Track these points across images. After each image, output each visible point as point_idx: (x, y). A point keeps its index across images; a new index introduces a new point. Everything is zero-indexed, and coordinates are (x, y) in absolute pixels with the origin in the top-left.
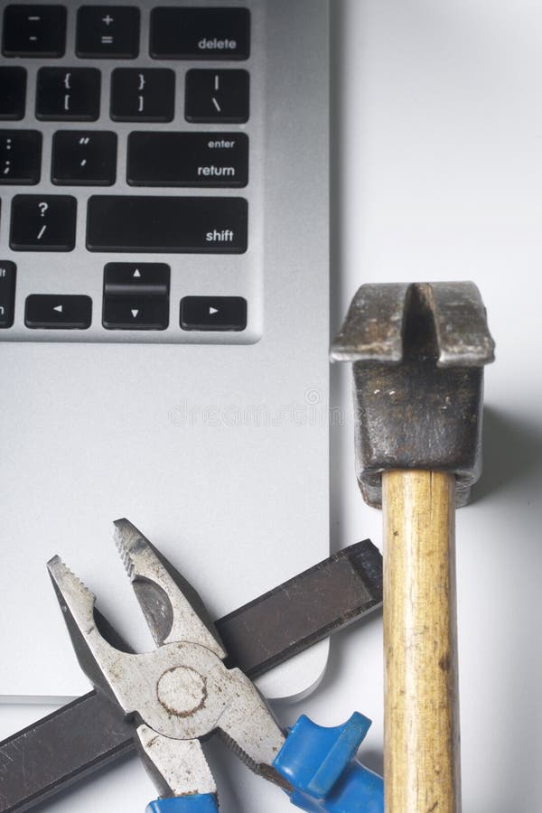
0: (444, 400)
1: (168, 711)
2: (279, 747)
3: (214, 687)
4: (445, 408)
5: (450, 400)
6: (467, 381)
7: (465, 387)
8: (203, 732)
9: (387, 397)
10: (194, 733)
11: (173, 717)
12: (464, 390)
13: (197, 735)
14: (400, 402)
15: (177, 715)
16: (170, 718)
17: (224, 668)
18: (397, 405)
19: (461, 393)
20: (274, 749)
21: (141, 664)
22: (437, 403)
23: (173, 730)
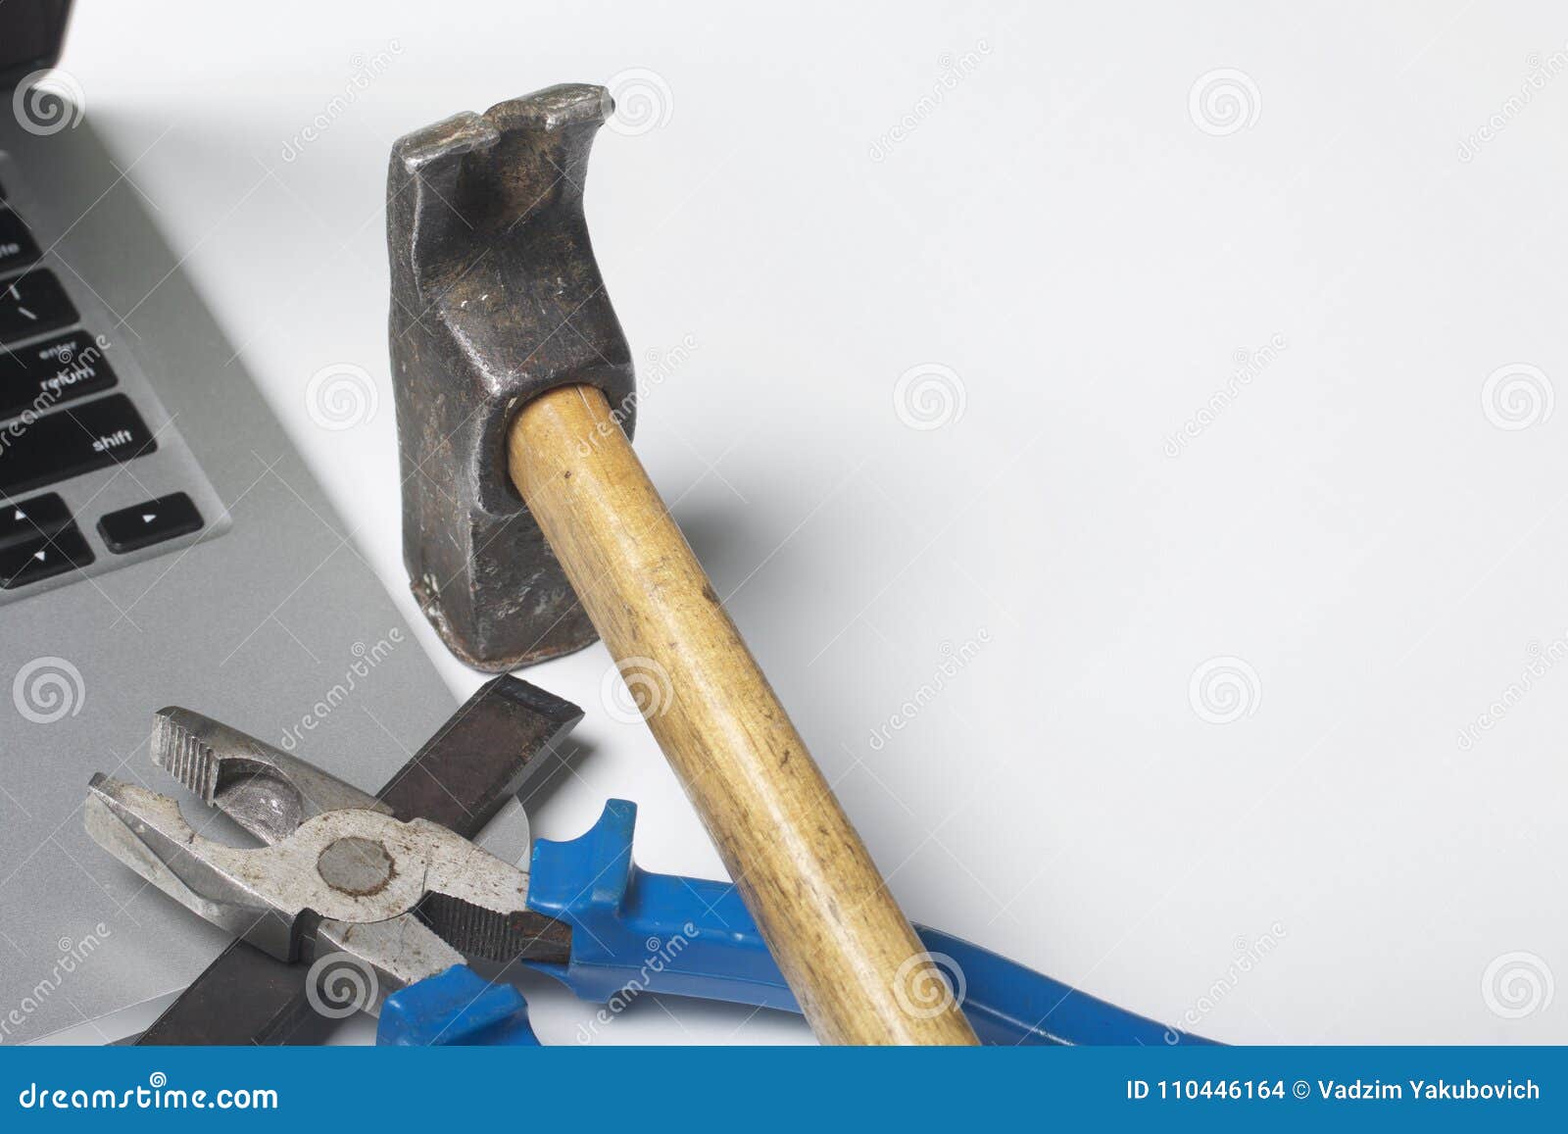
0: (556, 283)
1: (350, 894)
2: (526, 886)
3: (397, 848)
4: (561, 292)
5: (562, 281)
6: (574, 249)
7: (574, 258)
8: (412, 902)
9: (480, 305)
10: (400, 908)
11: (360, 898)
12: (575, 263)
13: (405, 908)
14: (497, 306)
15: (364, 894)
16: (356, 901)
17: (401, 824)
18: (497, 311)
19: (573, 268)
20: (520, 890)
21: (282, 855)
22: (550, 290)
23: (369, 913)
